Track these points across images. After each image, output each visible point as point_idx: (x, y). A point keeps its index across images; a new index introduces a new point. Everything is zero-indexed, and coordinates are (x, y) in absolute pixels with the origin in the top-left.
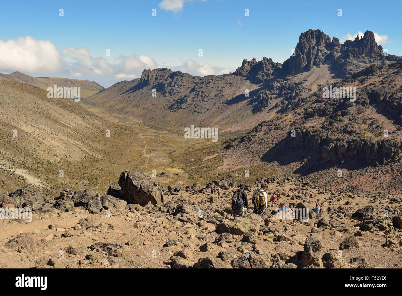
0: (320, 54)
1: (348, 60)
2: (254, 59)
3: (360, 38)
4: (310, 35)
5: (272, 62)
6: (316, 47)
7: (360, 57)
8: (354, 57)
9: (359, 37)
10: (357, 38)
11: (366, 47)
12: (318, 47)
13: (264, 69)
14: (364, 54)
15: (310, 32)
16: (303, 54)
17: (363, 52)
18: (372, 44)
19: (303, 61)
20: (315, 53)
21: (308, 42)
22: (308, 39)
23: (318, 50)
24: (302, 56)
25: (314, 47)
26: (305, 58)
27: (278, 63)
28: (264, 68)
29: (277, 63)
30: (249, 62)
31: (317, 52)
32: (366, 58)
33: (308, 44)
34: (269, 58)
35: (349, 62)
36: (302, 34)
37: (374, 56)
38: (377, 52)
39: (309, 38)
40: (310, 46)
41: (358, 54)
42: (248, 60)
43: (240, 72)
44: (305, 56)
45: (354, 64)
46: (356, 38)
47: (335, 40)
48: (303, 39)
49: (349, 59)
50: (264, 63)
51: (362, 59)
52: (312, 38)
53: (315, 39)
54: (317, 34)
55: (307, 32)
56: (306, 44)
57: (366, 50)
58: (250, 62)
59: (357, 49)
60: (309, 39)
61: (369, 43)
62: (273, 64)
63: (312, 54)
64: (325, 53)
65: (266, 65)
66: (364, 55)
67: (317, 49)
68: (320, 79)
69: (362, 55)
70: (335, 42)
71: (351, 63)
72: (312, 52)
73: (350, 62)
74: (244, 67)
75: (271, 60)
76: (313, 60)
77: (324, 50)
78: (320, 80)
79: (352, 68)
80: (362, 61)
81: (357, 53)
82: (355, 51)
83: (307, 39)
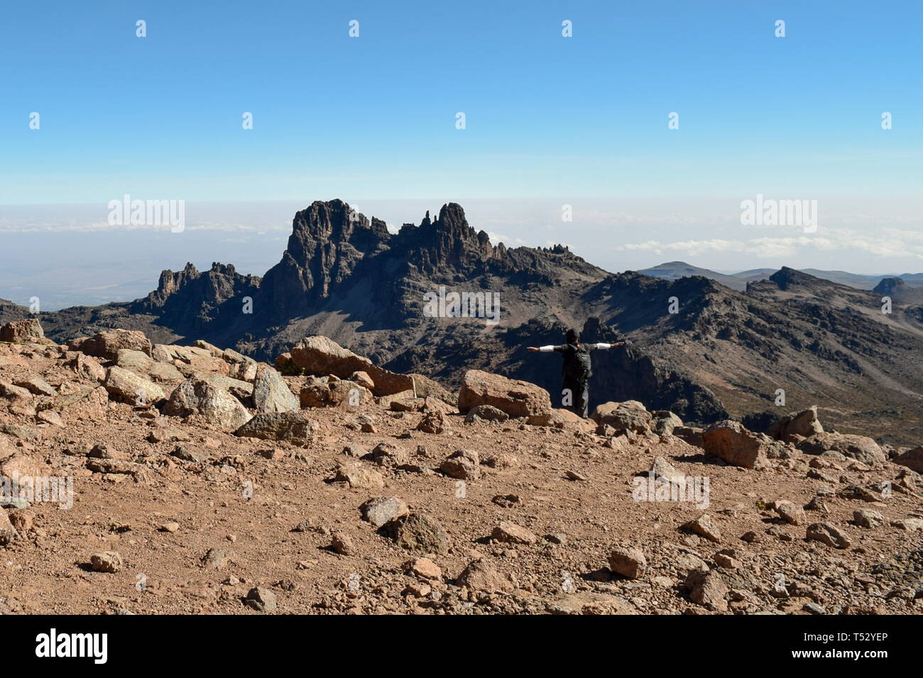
0: (344, 263)
1: (406, 279)
2: (189, 266)
3: (432, 221)
4: (316, 216)
5: (236, 274)
6: (333, 246)
7: (434, 268)
8: (420, 272)
9: (430, 217)
10: (426, 220)
11: (446, 244)
12: (338, 245)
13: (217, 296)
14: (442, 261)
15: (317, 208)
16: (303, 265)
17: (440, 257)
18: (459, 236)
19: (304, 284)
20: (333, 260)
21: (314, 233)
22: (311, 225)
23: (339, 253)
24: (301, 272)
25: (328, 247)
26: (310, 276)
27: (249, 275)
28: (215, 293)
29: (248, 278)
30: (176, 276)
31: (338, 260)
32: (447, 271)
33: (315, 238)
34: (226, 265)
35: (408, 285)
36: (298, 214)
37: (467, 265)
38: (471, 253)
39: (315, 223)
40: (319, 245)
41: (429, 262)
42: (174, 271)
43: (154, 304)
44: (309, 271)
45: (420, 290)
46: (424, 220)
47: (377, 225)
48: (301, 229)
49: (409, 277)
50: (215, 280)
51: (439, 274)
52: (322, 225)
53: (330, 225)
54: (334, 211)
55: (310, 208)
56: (310, 240)
57: (445, 251)
58: (180, 275)
59: (427, 251)
60: (316, 227)
61: (451, 236)
62: (237, 278)
63: (326, 265)
64: (356, 259)
65: (220, 283)
66: (443, 264)
67: (337, 250)
68: (345, 332)
69: (438, 265)
70: (377, 230)
71: (414, 287)
72: (324, 260)
73: (411, 284)
74: (164, 290)
75: (233, 268)
76: (327, 279)
77: (352, 252)
78: (345, 335)
79: (415, 300)
80: (438, 277)
81: (426, 261)
82: (420, 257)
83: (310, 227)
